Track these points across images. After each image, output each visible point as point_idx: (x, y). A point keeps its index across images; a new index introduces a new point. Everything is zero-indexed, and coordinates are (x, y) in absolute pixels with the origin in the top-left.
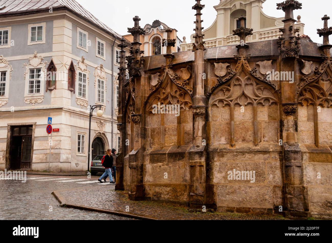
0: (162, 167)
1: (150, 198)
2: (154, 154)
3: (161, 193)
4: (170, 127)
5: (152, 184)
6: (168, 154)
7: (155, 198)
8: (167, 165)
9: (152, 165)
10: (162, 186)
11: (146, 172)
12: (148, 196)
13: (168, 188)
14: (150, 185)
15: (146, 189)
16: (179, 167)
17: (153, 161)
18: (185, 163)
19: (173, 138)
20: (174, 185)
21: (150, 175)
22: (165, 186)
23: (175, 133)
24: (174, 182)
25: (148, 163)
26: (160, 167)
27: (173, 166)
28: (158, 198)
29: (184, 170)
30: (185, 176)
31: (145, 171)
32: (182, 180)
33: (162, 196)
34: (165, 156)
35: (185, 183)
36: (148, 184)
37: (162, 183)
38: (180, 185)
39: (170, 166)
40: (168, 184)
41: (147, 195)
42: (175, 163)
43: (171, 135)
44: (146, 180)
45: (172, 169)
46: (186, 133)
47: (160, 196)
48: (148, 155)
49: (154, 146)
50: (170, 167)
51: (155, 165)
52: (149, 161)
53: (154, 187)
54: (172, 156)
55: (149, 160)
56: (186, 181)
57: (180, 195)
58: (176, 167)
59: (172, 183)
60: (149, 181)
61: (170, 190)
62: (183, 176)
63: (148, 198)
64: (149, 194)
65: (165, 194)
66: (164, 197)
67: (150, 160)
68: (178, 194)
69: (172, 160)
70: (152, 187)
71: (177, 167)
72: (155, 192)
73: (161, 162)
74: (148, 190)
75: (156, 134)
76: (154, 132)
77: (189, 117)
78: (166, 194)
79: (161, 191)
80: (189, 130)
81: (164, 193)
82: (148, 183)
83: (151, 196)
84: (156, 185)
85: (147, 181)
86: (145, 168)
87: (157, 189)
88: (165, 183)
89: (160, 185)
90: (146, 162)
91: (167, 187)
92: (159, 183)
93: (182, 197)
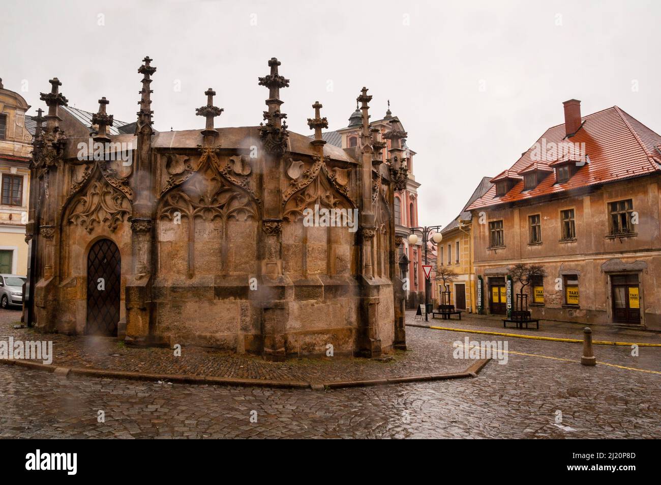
0: (316, 305)
1: (297, 353)
2: (303, 286)
3: (315, 344)
4: (315, 247)
5: (299, 332)
6: (325, 286)
7: (305, 353)
8: (324, 302)
9: (300, 302)
10: (316, 333)
11: (288, 314)
12: (293, 351)
13: (325, 336)
14: (295, 333)
15: (289, 340)
16: (342, 306)
17: (299, 297)
18: (349, 300)
19: (319, 263)
20: (334, 330)
21: (296, 319)
22: (321, 333)
23: (323, 256)
24: (334, 326)
25: (292, 299)
26: (313, 305)
27: (332, 304)
28: (310, 352)
29: (348, 309)
30: (349, 317)
31: (287, 312)
32: (345, 322)
33: (317, 348)
34: (320, 290)
35: (349, 326)
36: (293, 333)
37: (315, 329)
38: (343, 330)
39: (329, 303)
40: (325, 330)
41: (291, 350)
42: (336, 299)
43: (316, 258)
44: (288, 327)
45: (331, 309)
46: (337, 258)
47: (314, 349)
48: (291, 287)
49: (288, 273)
50: (328, 305)
51: (305, 302)
52: (293, 297)
53: (303, 336)
54: (331, 290)
55: (293, 294)
56: (350, 323)
57: (343, 344)
58: (337, 306)
59: (331, 328)
60: (294, 328)
61: (329, 338)
62: (347, 318)
63: (293, 354)
64: (294, 347)
65: (321, 344)
66: (320, 350)
67: (296, 295)
68: (341, 343)
69: (331, 295)
70: (299, 337)
71: (339, 305)
72: (305, 344)
73: (314, 299)
74: (292, 341)
75: (292, 254)
76: (288, 250)
77: (341, 237)
78: (323, 345)
79: (314, 342)
80: (342, 254)
81: (319, 344)
82: (293, 331)
83: (298, 350)
84: (306, 334)
85: (290, 328)
86: (287, 308)
87: (308, 339)
88: (320, 329)
89: (314, 333)
90: (289, 298)
91: (323, 334)
92: (311, 329)
93: (346, 346)
